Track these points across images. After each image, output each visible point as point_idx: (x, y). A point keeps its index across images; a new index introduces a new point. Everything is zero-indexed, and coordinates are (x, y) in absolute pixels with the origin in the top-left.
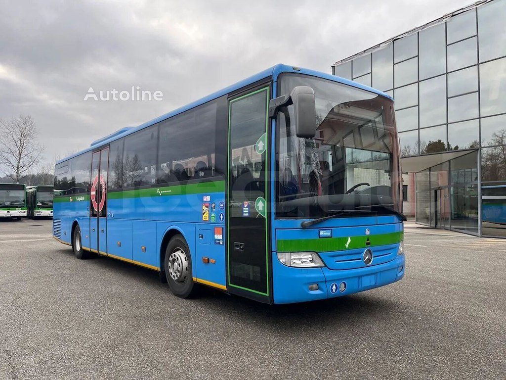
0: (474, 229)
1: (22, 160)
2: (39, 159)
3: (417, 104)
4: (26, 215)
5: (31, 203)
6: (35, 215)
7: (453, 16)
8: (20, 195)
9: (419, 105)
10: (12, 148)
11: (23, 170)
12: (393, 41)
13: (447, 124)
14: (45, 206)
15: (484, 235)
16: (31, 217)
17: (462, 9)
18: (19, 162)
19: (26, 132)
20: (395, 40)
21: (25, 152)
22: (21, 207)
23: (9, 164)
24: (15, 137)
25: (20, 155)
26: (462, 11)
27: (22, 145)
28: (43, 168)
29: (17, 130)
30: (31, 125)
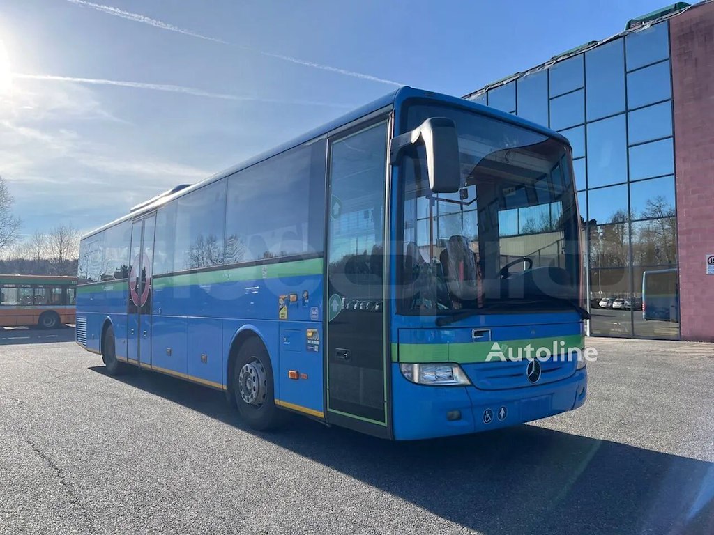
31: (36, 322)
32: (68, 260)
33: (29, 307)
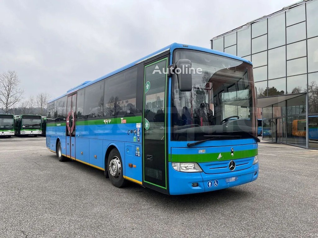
0: (303, 144)
1: (9, 99)
2: (20, 98)
3: (267, 64)
4: (14, 134)
5: (18, 126)
6: (21, 134)
7: (290, 9)
8: (11, 121)
9: (268, 65)
10: (3, 91)
11: (10, 105)
12: (251, 24)
13: (286, 77)
14: (27, 128)
15: (310, 148)
16: (18, 135)
17: (296, 4)
18: (7, 100)
19: (12, 81)
20: (252, 23)
21: (11, 94)
22: (11, 129)
23: (1, 102)
24: (5, 84)
25: (8, 96)
26: (296, 5)
27: (9, 90)
28: (23, 104)
29: (6, 80)
30: (15, 77)
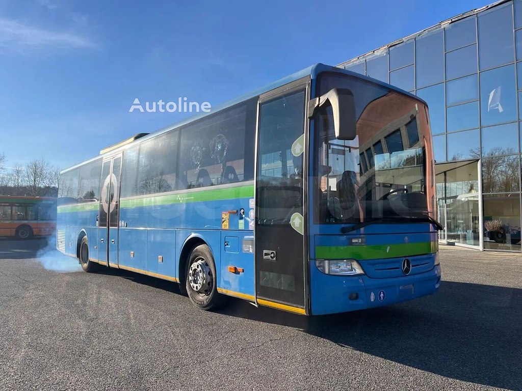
31: (13, 234)
32: (40, 187)
33: (8, 222)
